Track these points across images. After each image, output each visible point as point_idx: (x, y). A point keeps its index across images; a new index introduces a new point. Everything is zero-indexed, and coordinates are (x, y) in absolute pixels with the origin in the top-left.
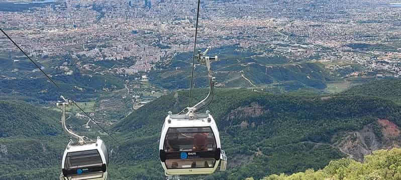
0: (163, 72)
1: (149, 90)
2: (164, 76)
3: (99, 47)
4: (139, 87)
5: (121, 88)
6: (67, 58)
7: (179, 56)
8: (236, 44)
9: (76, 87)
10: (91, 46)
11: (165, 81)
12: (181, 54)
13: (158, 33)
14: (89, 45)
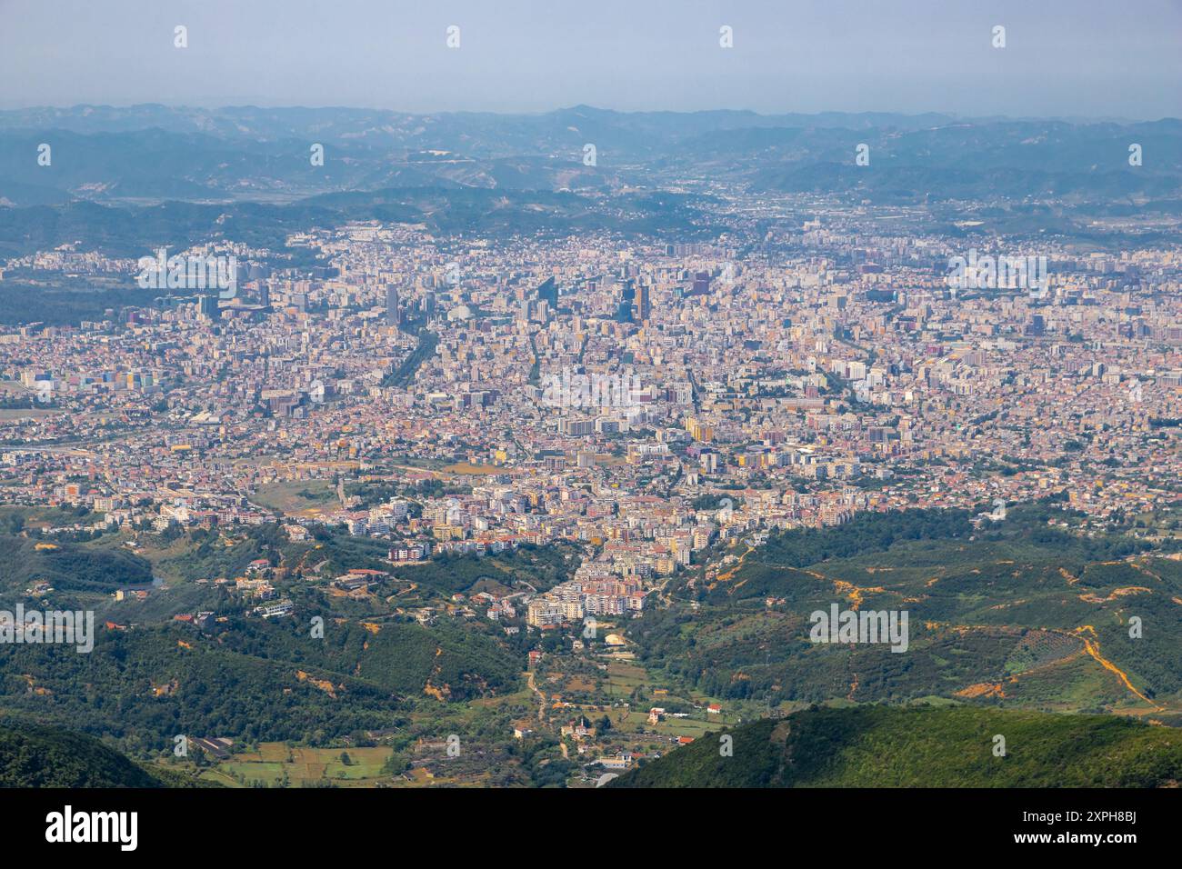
0: (702, 619)
1: (639, 701)
2: (714, 639)
3: (410, 491)
4: (592, 688)
5: (508, 691)
6: (268, 541)
7: (779, 543)
8: (1055, 497)
9: (302, 675)
10: (372, 486)
11: (713, 659)
12: (790, 535)
13: (680, 433)
14: (366, 483)
